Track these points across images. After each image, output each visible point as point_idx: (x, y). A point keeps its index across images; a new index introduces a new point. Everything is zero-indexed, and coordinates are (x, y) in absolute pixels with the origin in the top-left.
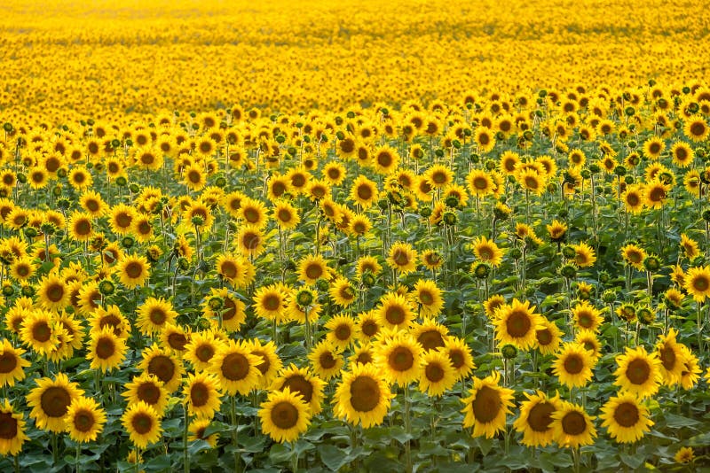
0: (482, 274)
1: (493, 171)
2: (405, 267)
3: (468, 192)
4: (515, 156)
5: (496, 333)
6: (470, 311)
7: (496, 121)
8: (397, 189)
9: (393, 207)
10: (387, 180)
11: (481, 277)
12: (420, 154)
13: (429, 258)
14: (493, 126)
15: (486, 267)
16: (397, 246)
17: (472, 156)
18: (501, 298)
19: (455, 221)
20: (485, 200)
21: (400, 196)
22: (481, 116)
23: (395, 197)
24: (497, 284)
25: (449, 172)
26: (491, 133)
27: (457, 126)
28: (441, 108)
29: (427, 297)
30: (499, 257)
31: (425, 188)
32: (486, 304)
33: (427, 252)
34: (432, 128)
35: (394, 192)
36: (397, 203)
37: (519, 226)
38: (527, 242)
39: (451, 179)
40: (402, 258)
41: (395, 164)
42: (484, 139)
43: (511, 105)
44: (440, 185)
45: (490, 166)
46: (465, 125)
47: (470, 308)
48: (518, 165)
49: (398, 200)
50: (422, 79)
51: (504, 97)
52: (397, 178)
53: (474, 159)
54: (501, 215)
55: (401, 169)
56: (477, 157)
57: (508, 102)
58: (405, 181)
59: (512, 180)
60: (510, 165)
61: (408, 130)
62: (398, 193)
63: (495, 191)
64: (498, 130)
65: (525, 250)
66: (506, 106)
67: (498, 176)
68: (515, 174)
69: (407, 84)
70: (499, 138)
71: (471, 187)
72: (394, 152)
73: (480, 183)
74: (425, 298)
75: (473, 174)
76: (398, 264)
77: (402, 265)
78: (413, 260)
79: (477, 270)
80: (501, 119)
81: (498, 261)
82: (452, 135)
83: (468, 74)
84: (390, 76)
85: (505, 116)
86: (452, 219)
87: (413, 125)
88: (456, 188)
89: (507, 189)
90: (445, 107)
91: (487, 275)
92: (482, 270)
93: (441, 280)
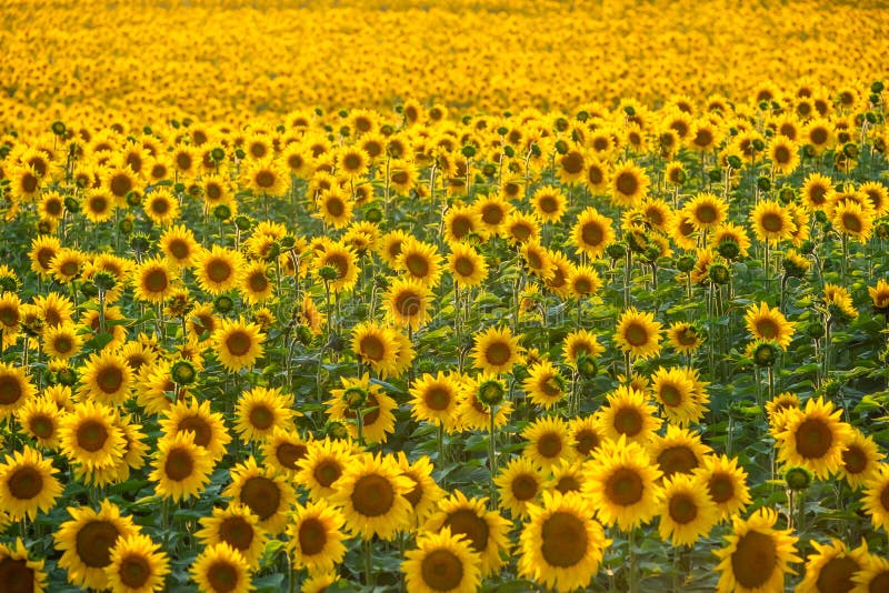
0: (767, 359)
1: (792, 205)
2: (641, 348)
3: (751, 235)
4: (826, 181)
5: (777, 450)
6: (739, 417)
7: (804, 131)
8: (641, 229)
9: (634, 255)
10: (627, 215)
11: (762, 363)
12: (680, 178)
13: (681, 335)
14: (798, 136)
15: (771, 349)
16: (631, 315)
17: (760, 181)
18: (794, 398)
19: (727, 278)
20: (778, 249)
21: (646, 239)
22: (780, 121)
23: (639, 241)
24: (787, 377)
25: (721, 205)
26: (794, 147)
27: (742, 136)
28: (722, 108)
29: (671, 394)
30: (788, 333)
31: (686, 229)
32: (769, 406)
33: (679, 326)
34: (704, 138)
35: (637, 233)
36: (640, 250)
37: (828, 288)
38: (832, 312)
39: (724, 216)
40: (637, 334)
41: (643, 190)
42: (782, 155)
43: (830, 104)
44: (707, 225)
45: (786, 196)
46: (754, 134)
47: (738, 412)
48: (831, 195)
49: (643, 245)
50: (709, 66)
51: (820, 93)
52: (643, 212)
53: (764, 185)
54: (793, 270)
55: (650, 200)
56: (768, 182)
57: (826, 100)
58: (655, 217)
59: (820, 217)
60: (817, 194)
61: (666, 140)
62: (643, 236)
63: (795, 234)
64: (808, 141)
65: (829, 323)
66: (821, 107)
67: (800, 211)
68: (825, 208)
69: (688, 74)
70: (807, 153)
71: (757, 228)
72: (641, 174)
73: (772, 222)
74: (669, 396)
75: (762, 207)
76: (631, 343)
77: (637, 345)
78: (655, 338)
79: (757, 353)
80: (813, 125)
81: (785, 340)
82: (734, 149)
83: (780, 60)
84: (661, 62)
85: (818, 121)
86: (723, 275)
87: (675, 133)
88: (730, 228)
89: (813, 233)
90: (727, 107)
91: (773, 363)
92: (765, 354)
93: (703, 369)
